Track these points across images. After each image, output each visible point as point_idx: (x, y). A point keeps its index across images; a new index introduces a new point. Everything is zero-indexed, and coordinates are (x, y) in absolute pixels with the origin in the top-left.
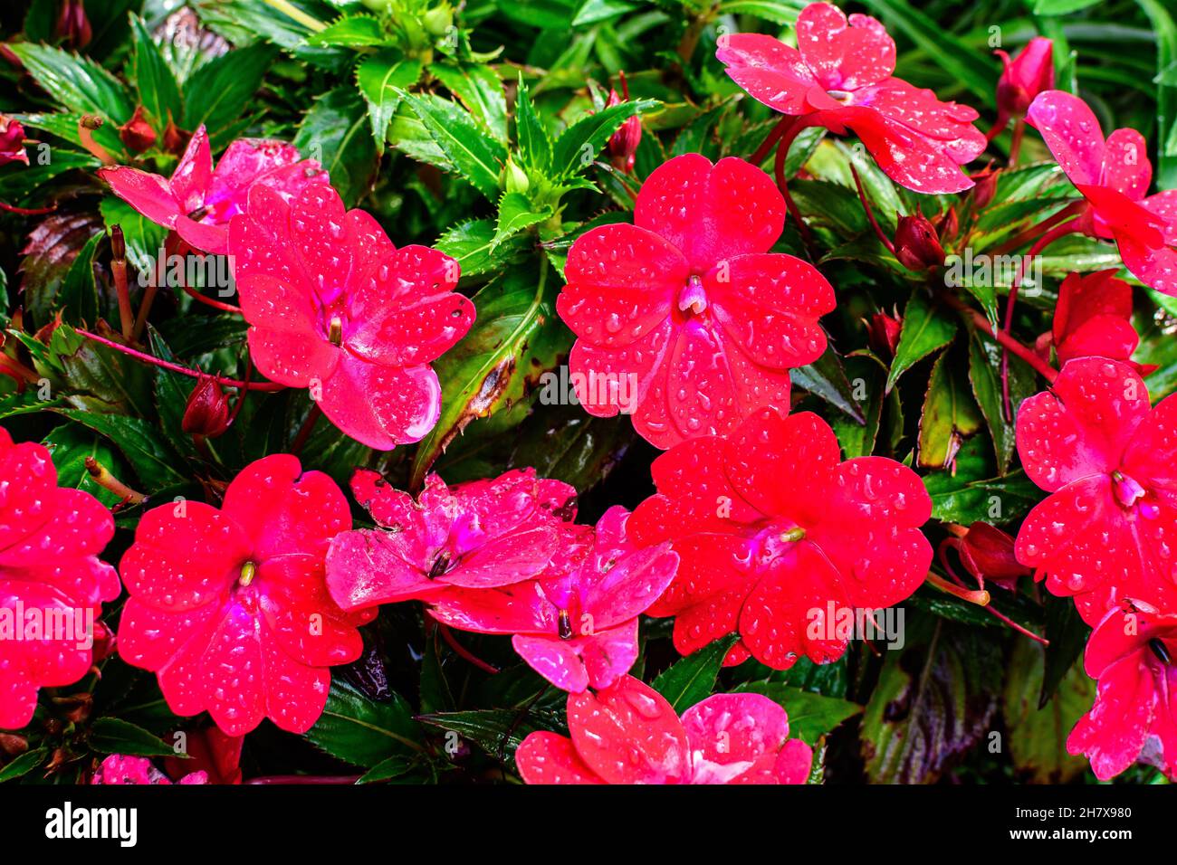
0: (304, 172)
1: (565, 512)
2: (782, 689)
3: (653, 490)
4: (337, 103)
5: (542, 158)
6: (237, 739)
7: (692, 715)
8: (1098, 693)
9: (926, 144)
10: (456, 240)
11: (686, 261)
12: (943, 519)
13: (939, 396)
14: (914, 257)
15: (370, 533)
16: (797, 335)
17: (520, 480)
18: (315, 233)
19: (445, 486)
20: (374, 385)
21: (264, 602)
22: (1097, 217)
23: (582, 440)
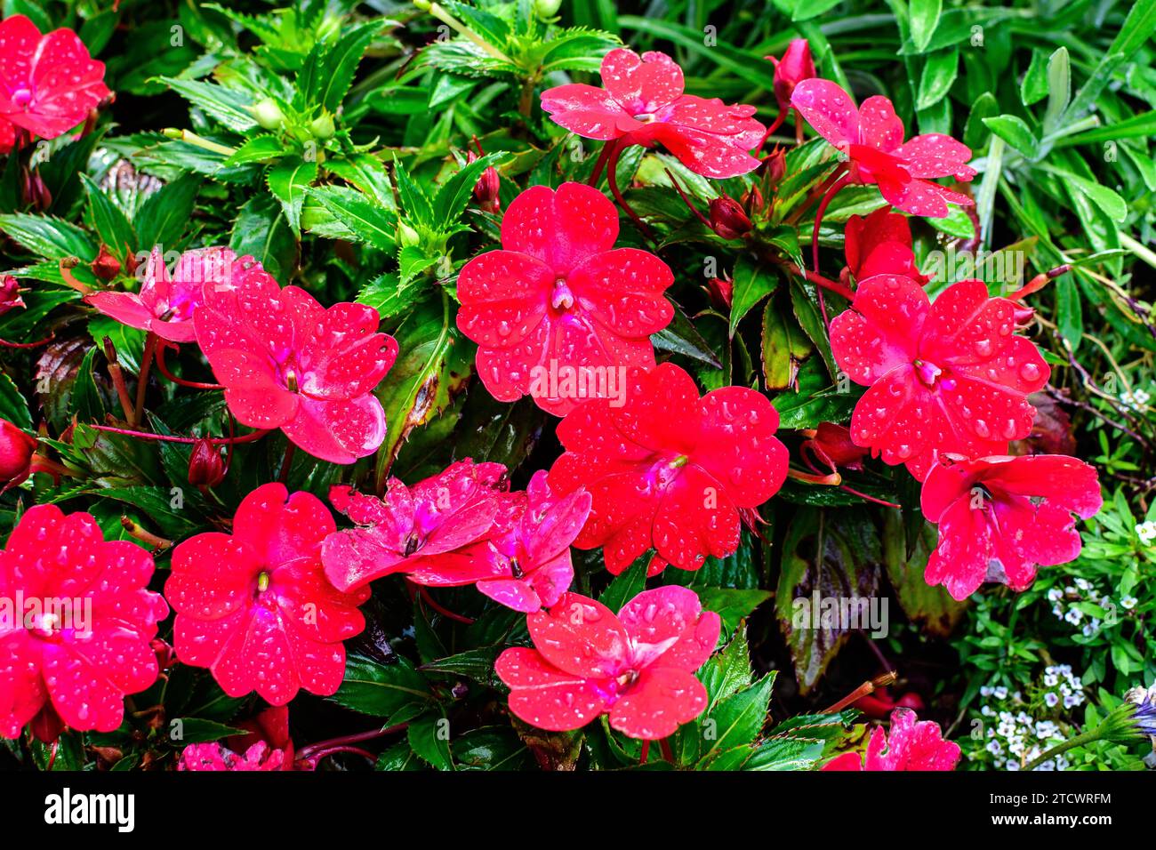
0: (242, 266)
1: (501, 485)
2: (704, 590)
3: (562, 450)
4: (257, 208)
5: (425, 216)
6: (283, 707)
7: (626, 612)
8: (940, 533)
9: (718, 140)
10: (371, 293)
11: (550, 270)
12: (797, 427)
13: (774, 334)
14: (728, 230)
15: (351, 531)
16: (649, 307)
17: (461, 468)
18: (260, 310)
19: (403, 485)
20: (331, 417)
21: (281, 601)
22: (862, 169)
23: (506, 430)
